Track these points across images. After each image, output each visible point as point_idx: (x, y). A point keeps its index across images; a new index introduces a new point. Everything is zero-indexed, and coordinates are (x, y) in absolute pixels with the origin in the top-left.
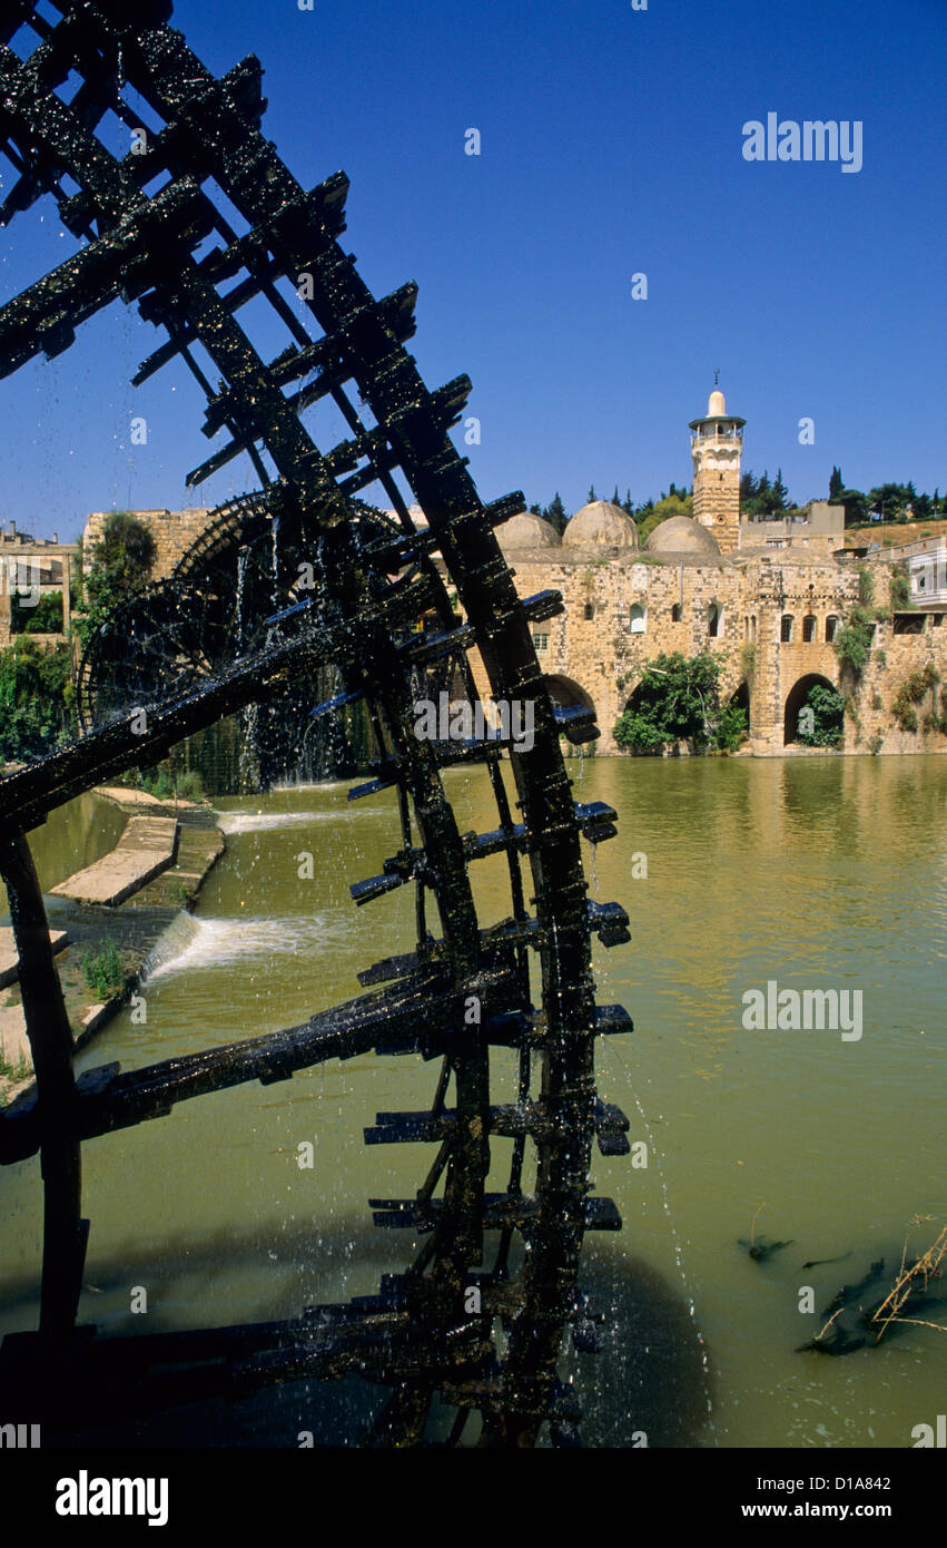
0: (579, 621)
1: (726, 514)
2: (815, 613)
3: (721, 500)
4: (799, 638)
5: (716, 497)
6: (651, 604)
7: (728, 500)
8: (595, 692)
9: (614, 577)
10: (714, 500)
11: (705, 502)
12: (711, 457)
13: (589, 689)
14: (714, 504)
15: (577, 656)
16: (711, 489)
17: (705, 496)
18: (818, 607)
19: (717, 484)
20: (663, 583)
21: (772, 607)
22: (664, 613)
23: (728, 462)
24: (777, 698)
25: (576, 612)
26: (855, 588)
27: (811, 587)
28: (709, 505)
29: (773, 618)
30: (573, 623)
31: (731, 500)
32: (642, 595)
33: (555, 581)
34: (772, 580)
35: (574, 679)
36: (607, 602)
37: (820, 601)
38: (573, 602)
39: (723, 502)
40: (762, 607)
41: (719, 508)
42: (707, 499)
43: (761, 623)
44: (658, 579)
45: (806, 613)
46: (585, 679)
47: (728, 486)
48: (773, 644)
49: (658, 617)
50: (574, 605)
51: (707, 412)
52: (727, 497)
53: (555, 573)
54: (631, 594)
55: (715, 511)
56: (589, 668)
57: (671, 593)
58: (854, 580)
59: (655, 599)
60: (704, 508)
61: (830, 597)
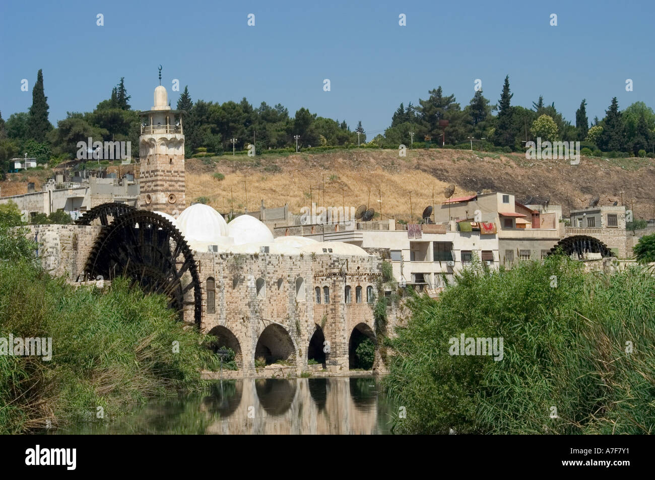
0: (230, 290)
1: (175, 193)
2: (361, 284)
3: (171, 181)
4: (354, 300)
5: (167, 178)
6: (267, 279)
7: (177, 181)
8: (240, 337)
9: (247, 261)
10: (166, 181)
11: (159, 183)
12: (162, 144)
13: (238, 335)
14: (166, 185)
15: (230, 313)
16: (163, 171)
17: (159, 178)
18: (362, 281)
19: (168, 167)
20: (272, 265)
21: (340, 281)
22: (274, 285)
23: (176, 149)
24: (344, 338)
25: (229, 284)
26: (380, 269)
27: (358, 268)
28: (162, 185)
29: (341, 288)
30: (228, 291)
31: (179, 181)
32: (262, 273)
33: (217, 263)
34: (339, 264)
35: (229, 328)
36: (244, 277)
37: (363, 277)
38: (227, 277)
39: (173, 183)
40: (334, 281)
41: (171, 188)
42: (161, 180)
43: (334, 291)
44: (270, 262)
45: (357, 285)
46: (235, 328)
47: (176, 170)
48: (341, 304)
49: (271, 287)
50: (227, 279)
51: (153, 105)
52: (176, 179)
53: (217, 258)
54: (257, 272)
55: (167, 190)
56: (237, 321)
57: (277, 271)
58: (379, 264)
59: (269, 275)
60: (159, 188)
61: (368, 274)
